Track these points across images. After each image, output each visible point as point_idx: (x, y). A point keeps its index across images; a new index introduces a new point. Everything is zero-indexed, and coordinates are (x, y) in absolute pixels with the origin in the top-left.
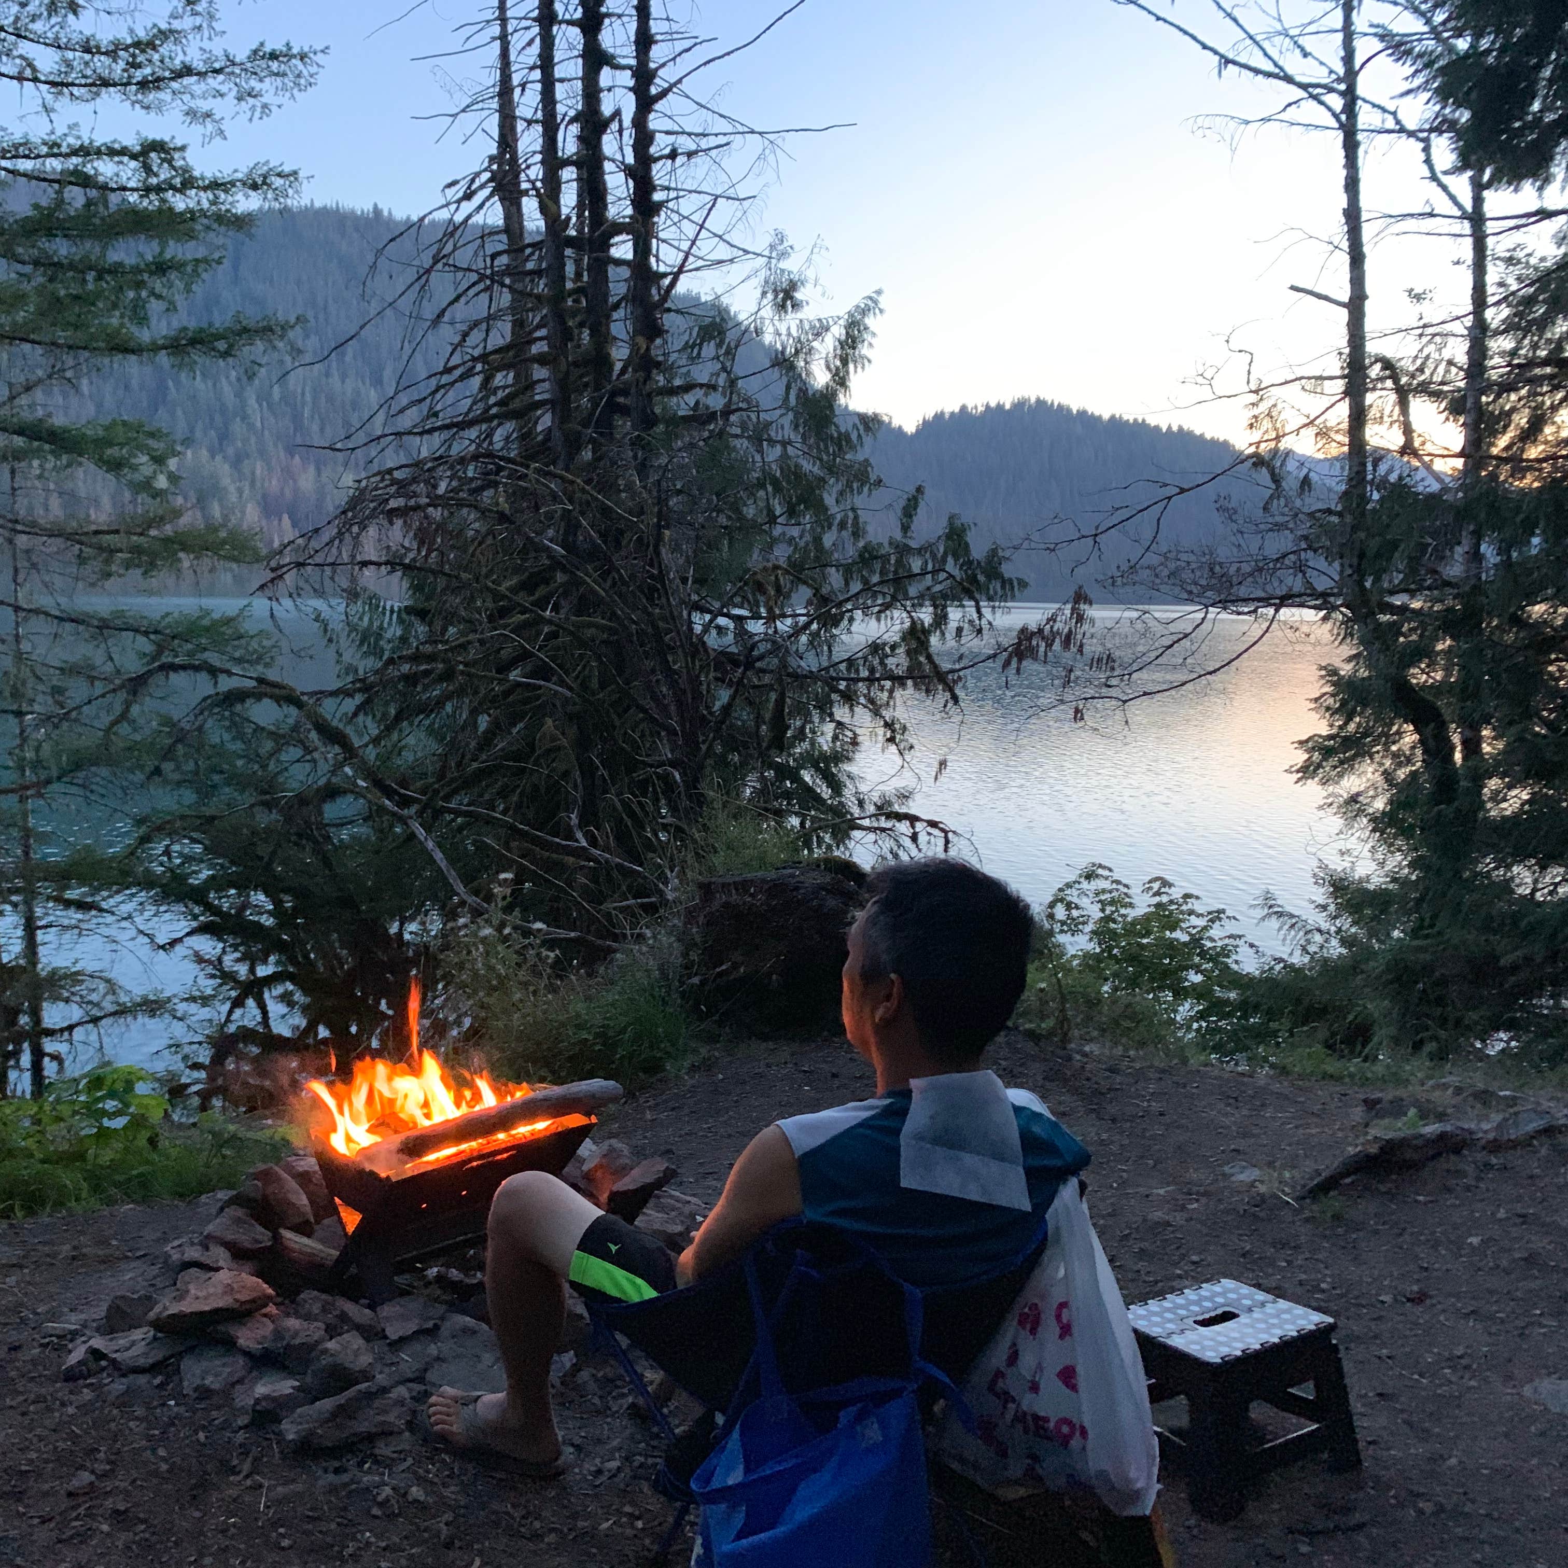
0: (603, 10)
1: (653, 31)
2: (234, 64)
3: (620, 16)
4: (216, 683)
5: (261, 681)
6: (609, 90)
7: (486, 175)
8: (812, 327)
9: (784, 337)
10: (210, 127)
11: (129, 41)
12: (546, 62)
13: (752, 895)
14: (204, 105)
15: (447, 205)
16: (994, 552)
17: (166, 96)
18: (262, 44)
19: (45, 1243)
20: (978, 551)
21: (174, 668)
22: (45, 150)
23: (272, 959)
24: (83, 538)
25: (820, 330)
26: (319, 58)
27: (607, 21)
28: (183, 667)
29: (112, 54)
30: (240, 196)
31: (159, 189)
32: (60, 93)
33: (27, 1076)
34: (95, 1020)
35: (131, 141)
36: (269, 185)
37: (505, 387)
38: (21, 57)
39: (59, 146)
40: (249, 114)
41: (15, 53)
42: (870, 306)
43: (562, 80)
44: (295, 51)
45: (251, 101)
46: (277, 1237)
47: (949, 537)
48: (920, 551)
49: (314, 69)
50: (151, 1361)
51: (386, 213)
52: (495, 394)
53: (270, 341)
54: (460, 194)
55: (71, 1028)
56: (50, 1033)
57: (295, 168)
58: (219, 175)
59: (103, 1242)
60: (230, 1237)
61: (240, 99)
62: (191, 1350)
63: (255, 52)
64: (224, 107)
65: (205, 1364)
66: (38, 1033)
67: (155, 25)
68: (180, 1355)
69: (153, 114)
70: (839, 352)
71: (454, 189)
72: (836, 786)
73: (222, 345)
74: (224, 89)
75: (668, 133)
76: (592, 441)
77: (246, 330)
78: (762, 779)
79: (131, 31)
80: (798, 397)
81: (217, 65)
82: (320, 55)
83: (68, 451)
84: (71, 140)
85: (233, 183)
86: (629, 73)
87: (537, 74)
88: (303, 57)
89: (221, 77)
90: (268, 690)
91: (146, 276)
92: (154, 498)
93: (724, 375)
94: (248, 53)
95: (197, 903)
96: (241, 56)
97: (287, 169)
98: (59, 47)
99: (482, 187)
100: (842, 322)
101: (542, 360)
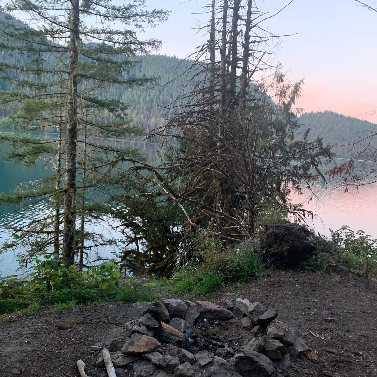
0: (240, 5)
1: (252, 11)
2: (148, 13)
3: (243, 7)
4: (134, 164)
5: (145, 165)
6: (240, 25)
7: (206, 46)
8: (286, 86)
9: (279, 88)
10: (141, 29)
11: (123, 7)
12: (224, 18)
13: (280, 230)
14: (140, 24)
15: (196, 52)
16: (328, 146)
17: (131, 21)
18: (155, 9)
19: (90, 316)
20: (324, 145)
21: (124, 160)
22: (101, 31)
23: (140, 233)
24: (103, 127)
25: (288, 87)
26: (169, 13)
27: (240, 8)
28: (127, 160)
29: (119, 10)
30: (147, 47)
31: (127, 44)
32: (106, 19)
33: (79, 257)
34: (97, 246)
35: (122, 30)
36: (154, 44)
37: (207, 98)
38: (97, 10)
39: (105, 31)
40: (151, 26)
41: (95, 9)
42: (301, 82)
43: (228, 22)
44: (163, 11)
45: (151, 23)
46: (160, 324)
47: (317, 141)
48: (309, 144)
49: (168, 16)
50: (124, 364)
51: (177, 58)
52: (205, 99)
53: (151, 82)
54: (200, 50)
55: (91, 247)
56: (85, 248)
57: (161, 40)
58: (142, 41)
59: (106, 317)
60: (147, 323)
61: (149, 22)
62: (136, 361)
63: (154, 11)
64: (145, 24)
65: (141, 367)
66: (83, 247)
67: (130, 4)
68: (133, 363)
69: (127, 25)
70: (292, 93)
71: (198, 49)
72: (284, 201)
73: (140, 83)
74: (145, 20)
75: (253, 36)
76: (229, 111)
77: (146, 79)
78: (265, 198)
79: (124, 5)
80: (282, 103)
81: (144, 14)
82: (170, 12)
83: (101, 106)
84: (108, 30)
85: (145, 43)
86: (245, 21)
87: (222, 20)
88: (165, 13)
89: (145, 17)
90: (147, 167)
91: (122, 65)
92: (121, 119)
93: (263, 97)
94: (152, 11)
95: (123, 218)
96: (150, 12)
97: (159, 40)
98: (106, 8)
99: (205, 48)
100: (294, 86)
101: (218, 90)
